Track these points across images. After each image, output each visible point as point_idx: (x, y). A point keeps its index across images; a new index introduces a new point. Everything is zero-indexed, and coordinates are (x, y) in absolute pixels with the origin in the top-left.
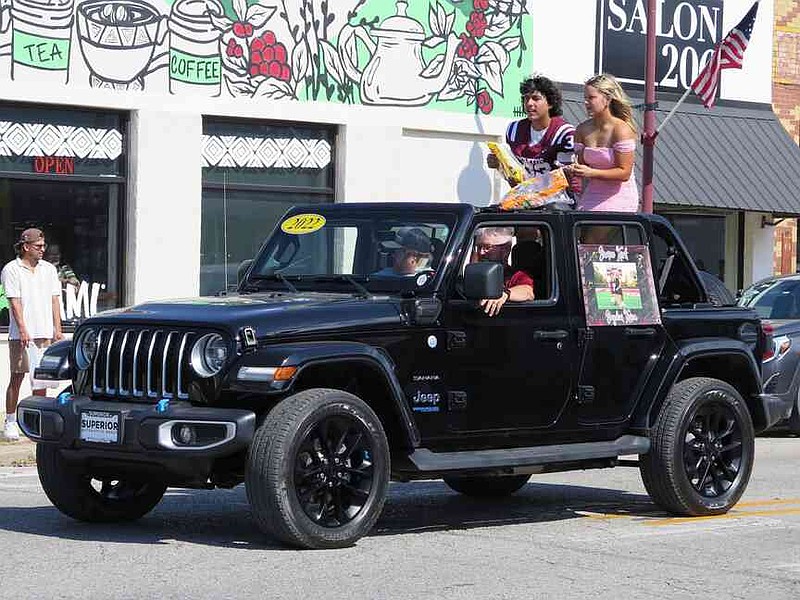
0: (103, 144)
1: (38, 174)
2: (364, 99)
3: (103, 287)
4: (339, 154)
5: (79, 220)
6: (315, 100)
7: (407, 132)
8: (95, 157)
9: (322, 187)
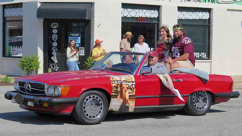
0: (153, 14)
1: (138, 22)
2: (218, 2)
3: (154, 49)
4: (211, 16)
5: (147, 33)
6: (205, 2)
7: (228, 10)
8: (152, 17)
9: (207, 24)
